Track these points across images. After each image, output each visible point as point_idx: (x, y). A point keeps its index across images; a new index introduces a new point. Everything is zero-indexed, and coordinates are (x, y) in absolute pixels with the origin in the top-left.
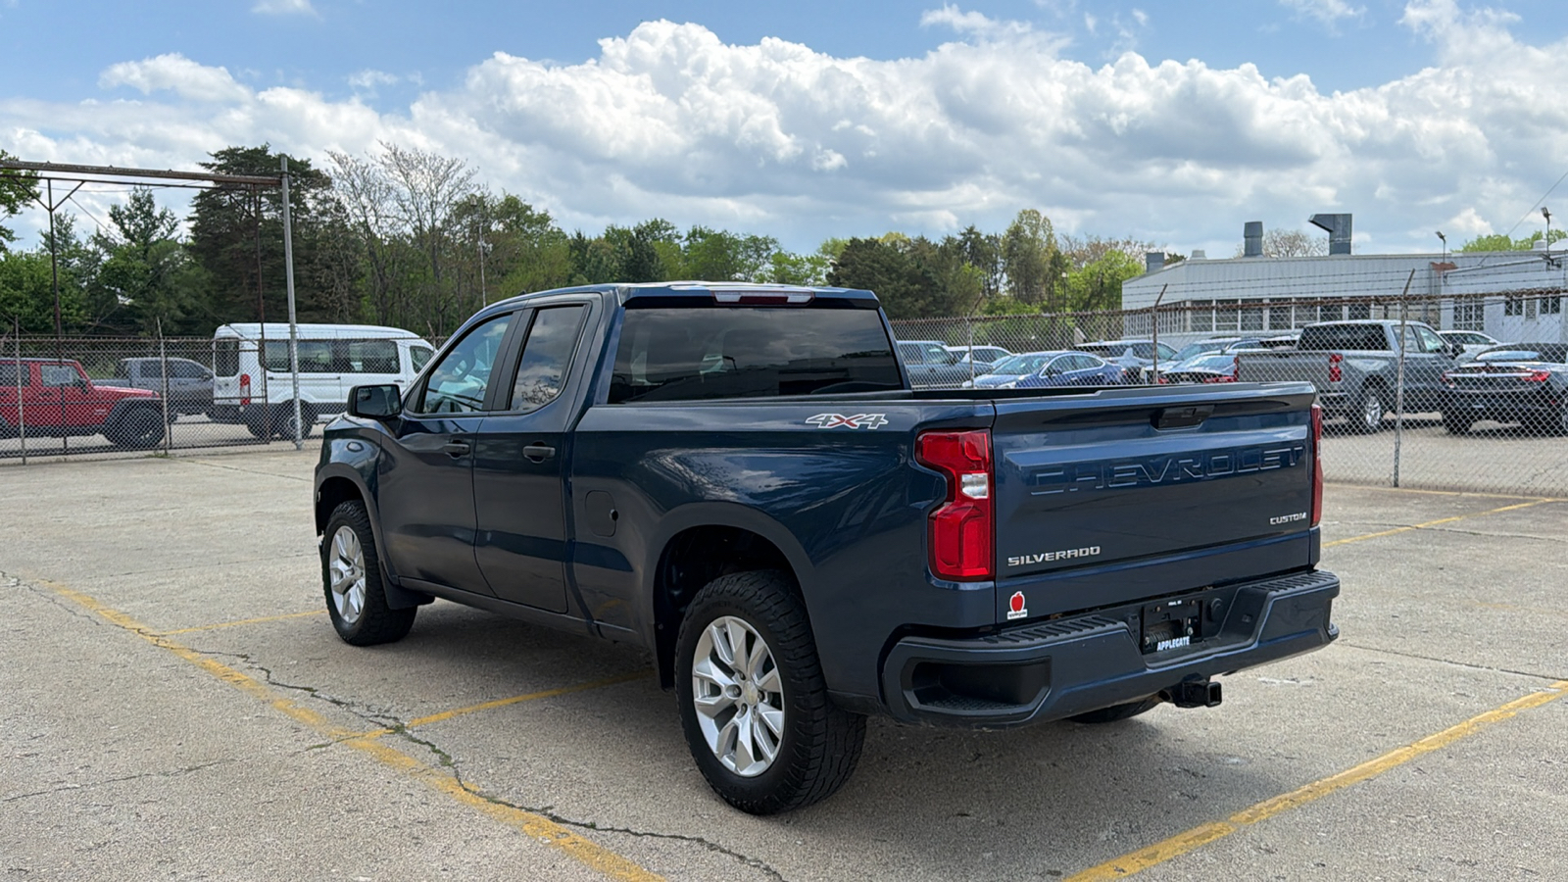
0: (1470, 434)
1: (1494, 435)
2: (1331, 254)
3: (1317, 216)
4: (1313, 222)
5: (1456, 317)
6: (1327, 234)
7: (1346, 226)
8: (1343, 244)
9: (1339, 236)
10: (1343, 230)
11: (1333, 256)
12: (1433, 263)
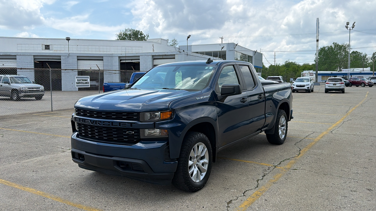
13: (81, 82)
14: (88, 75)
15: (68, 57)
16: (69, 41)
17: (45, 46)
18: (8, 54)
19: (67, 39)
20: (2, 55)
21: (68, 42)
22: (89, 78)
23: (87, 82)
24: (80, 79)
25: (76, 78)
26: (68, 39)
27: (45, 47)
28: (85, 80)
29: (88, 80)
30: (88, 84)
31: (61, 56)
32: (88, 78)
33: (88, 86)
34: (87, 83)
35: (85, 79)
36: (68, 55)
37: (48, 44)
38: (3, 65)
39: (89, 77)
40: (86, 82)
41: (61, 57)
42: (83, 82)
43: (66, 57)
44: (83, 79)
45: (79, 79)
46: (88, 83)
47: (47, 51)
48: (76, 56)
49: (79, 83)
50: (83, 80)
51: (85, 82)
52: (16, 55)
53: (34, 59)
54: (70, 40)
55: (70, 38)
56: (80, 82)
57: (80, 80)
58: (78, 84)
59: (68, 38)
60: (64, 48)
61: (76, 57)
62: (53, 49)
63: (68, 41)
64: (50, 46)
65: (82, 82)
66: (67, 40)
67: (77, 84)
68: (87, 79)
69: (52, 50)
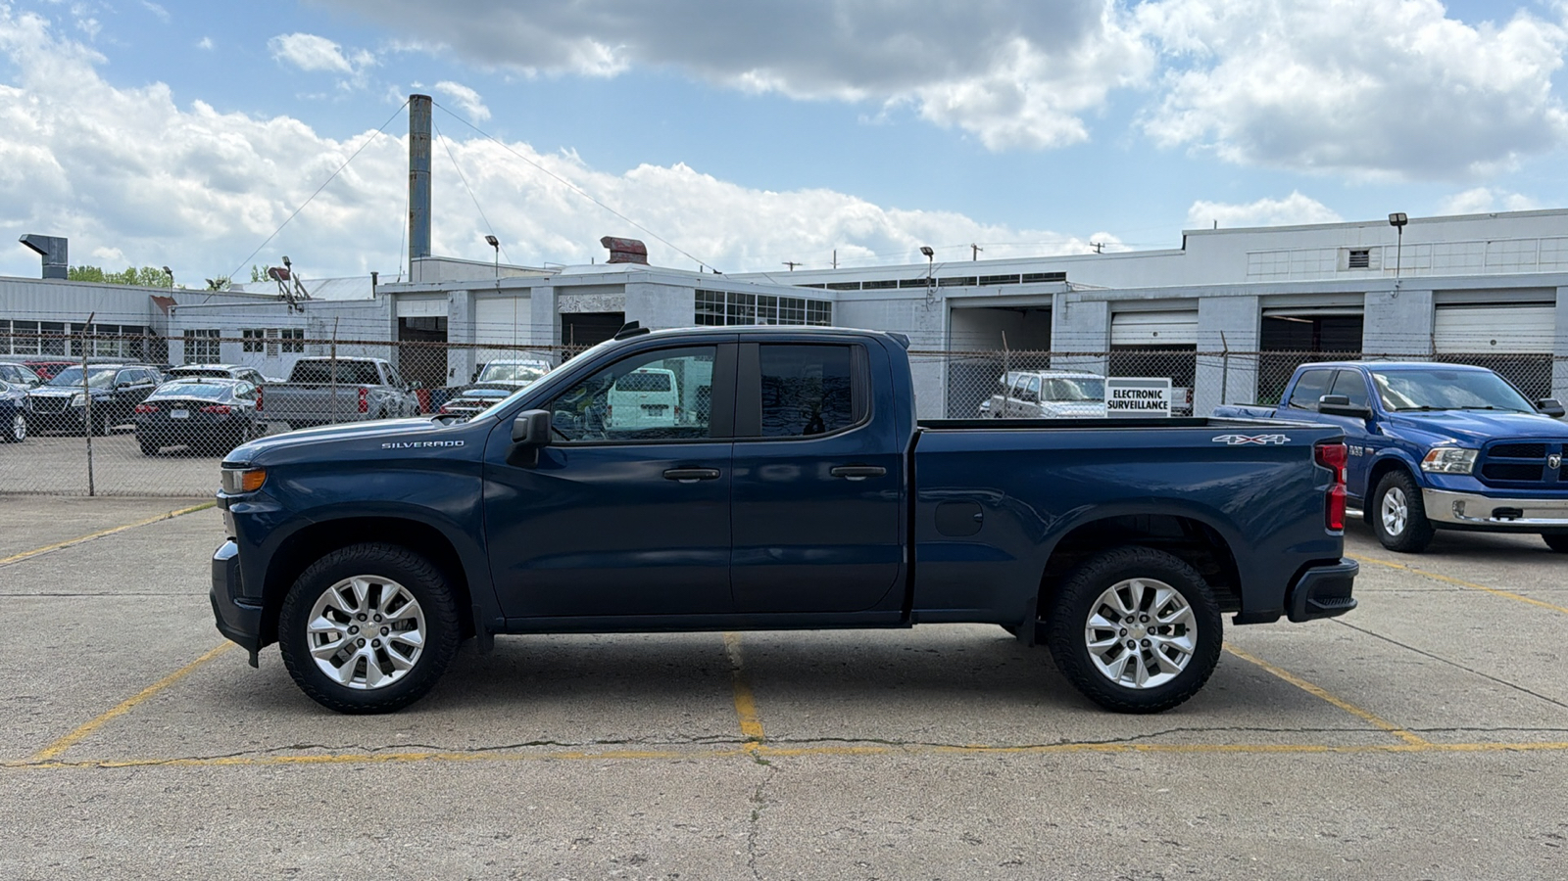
0: (160, 455)
1: (179, 455)
2: (44, 277)
3: (30, 236)
4: (25, 242)
5: (187, 350)
6: (40, 256)
7: (62, 249)
8: (57, 268)
9: (54, 260)
10: (58, 254)
11: (47, 280)
12: (153, 297)
13: (1132, 399)
14: (1165, 375)
15: (1393, 296)
16: (1403, 227)
17: (1353, 253)
18: (1172, 295)
19: (1395, 220)
20: (1152, 297)
21: (1400, 232)
22: (1167, 386)
23: (1159, 400)
24: (1127, 389)
25: (1110, 385)
26: (1399, 222)
27: (1351, 260)
28: (1151, 394)
29: (1161, 395)
30: (1164, 411)
31: (1363, 293)
32: (1165, 385)
33: (1166, 414)
34: (1155, 405)
35: (1147, 389)
36: (1396, 289)
37: (1362, 245)
38: (1155, 334)
39: (1167, 382)
40: (1151, 400)
41: (1366, 300)
42: (1141, 400)
43: (1387, 296)
44: (1142, 389)
45: (1121, 389)
46: (1162, 405)
47: (1358, 274)
48: (1431, 293)
49: (1121, 406)
50: (1139, 394)
51: (1146, 400)
52: (1197, 299)
53: (1264, 310)
54: (1405, 222)
55: (1408, 217)
56: (1127, 399)
57: (1125, 394)
58: (1118, 410)
59: (1397, 215)
60: (1430, 256)
61: (1427, 297)
62: (1380, 265)
63: (1396, 228)
64: (1370, 253)
65: (1135, 399)
66: (1393, 224)
67: (1112, 410)
68: (1158, 389)
69: (1379, 269)
